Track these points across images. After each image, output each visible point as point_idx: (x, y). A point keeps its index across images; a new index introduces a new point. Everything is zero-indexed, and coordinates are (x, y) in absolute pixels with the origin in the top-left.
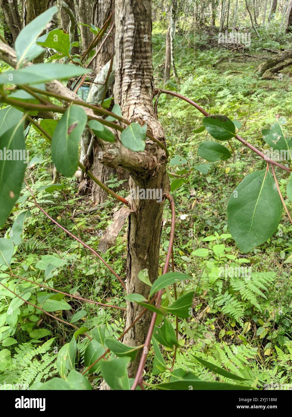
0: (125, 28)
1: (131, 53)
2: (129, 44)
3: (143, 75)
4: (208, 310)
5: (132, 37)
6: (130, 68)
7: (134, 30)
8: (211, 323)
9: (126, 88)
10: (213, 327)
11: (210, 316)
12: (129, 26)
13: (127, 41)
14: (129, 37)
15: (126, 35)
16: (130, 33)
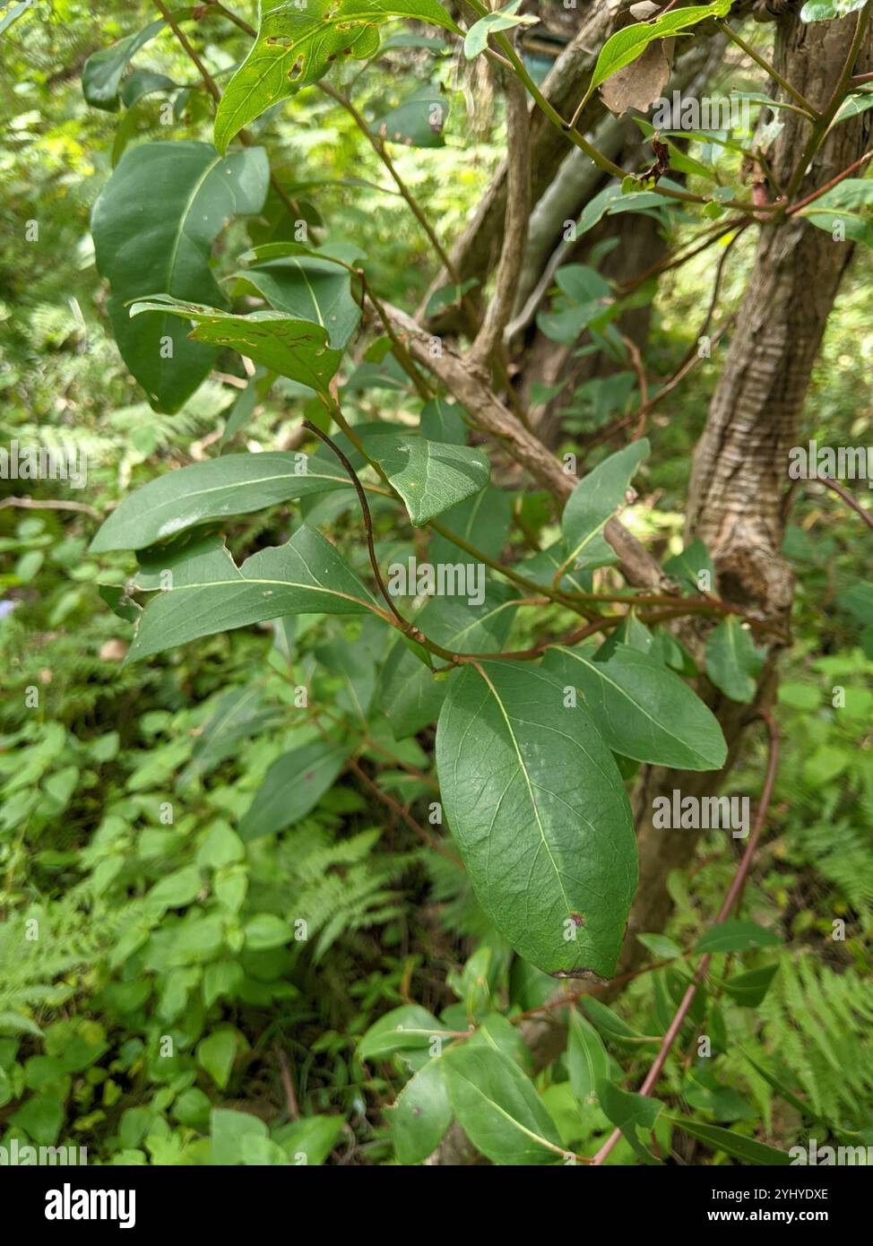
0: (760, 350)
1: (759, 407)
2: (760, 386)
3: (775, 448)
4: (781, 849)
5: (771, 375)
6: (748, 433)
7: (780, 359)
8: (781, 886)
9: (727, 473)
10: (783, 898)
11: (781, 866)
12: (770, 351)
13: (757, 381)
14: (762, 373)
15: (756, 364)
16: (769, 367)
